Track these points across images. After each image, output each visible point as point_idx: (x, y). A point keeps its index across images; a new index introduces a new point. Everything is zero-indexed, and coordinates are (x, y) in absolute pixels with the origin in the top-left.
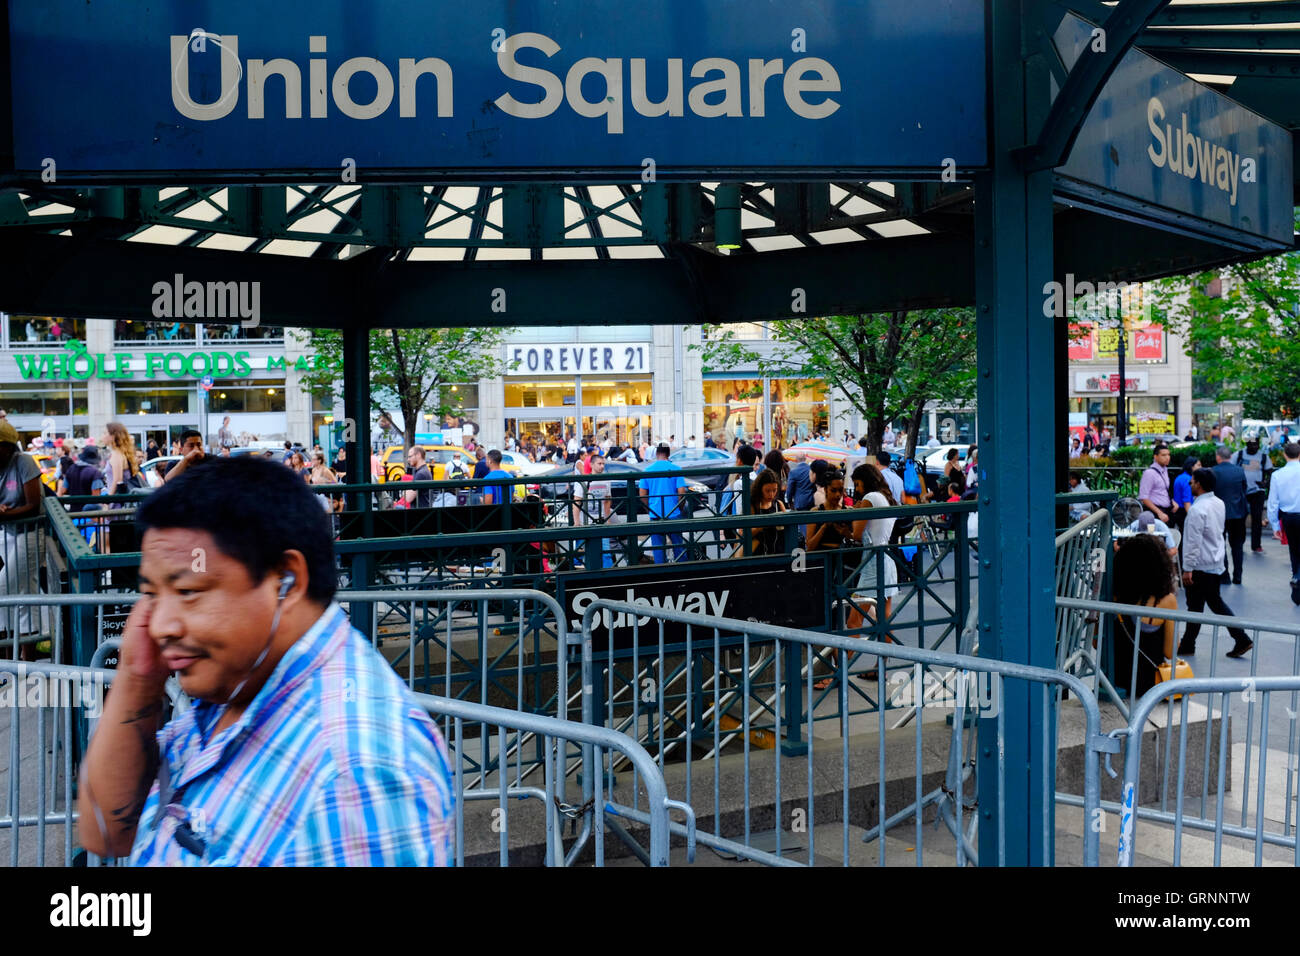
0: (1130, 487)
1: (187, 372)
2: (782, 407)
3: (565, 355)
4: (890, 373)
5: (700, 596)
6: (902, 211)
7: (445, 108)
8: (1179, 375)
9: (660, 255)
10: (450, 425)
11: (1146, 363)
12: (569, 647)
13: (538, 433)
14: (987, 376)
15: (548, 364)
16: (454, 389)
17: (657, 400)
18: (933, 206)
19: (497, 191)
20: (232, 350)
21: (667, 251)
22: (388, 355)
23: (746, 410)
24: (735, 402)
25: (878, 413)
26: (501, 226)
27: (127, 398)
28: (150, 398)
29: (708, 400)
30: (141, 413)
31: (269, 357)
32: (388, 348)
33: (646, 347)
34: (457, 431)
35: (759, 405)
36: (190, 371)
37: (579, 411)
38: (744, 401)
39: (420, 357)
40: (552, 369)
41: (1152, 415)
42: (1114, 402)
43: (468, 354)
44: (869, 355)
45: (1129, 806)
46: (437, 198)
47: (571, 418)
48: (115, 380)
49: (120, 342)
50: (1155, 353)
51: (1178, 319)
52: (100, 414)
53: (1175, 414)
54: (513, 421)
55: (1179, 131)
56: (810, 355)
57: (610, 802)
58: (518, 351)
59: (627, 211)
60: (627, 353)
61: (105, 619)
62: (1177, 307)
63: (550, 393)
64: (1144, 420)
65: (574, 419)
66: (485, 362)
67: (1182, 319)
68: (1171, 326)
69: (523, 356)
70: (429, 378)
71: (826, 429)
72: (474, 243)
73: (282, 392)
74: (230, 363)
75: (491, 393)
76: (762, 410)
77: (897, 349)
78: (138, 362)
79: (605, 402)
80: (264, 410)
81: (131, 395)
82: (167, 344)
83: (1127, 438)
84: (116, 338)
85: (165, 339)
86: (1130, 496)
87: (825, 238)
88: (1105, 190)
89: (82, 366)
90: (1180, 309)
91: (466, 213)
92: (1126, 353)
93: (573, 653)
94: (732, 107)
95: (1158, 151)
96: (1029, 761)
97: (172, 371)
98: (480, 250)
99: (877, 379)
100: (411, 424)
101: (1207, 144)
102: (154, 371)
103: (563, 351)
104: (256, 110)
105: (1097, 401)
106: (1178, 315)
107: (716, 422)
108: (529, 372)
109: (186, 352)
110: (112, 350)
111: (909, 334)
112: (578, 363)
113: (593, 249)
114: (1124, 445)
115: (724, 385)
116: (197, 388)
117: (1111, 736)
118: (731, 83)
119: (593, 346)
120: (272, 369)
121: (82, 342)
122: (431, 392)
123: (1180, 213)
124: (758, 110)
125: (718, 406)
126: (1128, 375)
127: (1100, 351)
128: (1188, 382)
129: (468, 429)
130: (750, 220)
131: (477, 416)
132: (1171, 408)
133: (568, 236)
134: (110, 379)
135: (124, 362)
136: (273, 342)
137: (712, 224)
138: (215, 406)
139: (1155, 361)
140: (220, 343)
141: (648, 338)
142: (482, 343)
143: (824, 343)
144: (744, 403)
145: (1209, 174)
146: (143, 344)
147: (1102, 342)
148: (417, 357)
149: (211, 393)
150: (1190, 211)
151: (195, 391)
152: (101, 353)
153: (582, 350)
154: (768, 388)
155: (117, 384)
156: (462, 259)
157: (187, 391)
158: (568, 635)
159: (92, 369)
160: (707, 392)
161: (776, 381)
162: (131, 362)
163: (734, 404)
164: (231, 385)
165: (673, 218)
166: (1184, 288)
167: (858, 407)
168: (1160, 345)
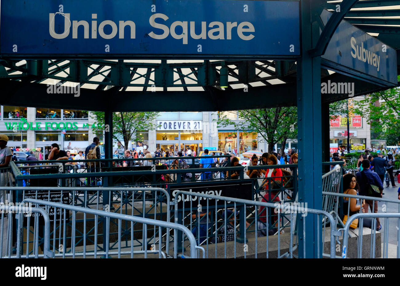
0: (351, 165)
1: (58, 128)
2: (243, 141)
3: (175, 124)
4: (275, 129)
5: (213, 192)
6: (277, 76)
7: (133, 36)
8: (367, 132)
9: (203, 90)
10: (139, 146)
11: (356, 128)
12: (171, 206)
13: (167, 148)
14: (301, 120)
15: (170, 127)
16: (141, 134)
17: (204, 138)
18: (287, 74)
19: (153, 69)
20: (72, 122)
21: (205, 88)
22: (120, 122)
23: (231, 142)
24: (228, 139)
25: (271, 141)
26: (154, 80)
27: (39, 136)
28: (46, 136)
29: (220, 138)
30: (43, 141)
31: (84, 124)
32: (120, 120)
33: (200, 122)
34: (142, 147)
35: (236, 140)
36: (59, 128)
37: (180, 142)
38: (231, 139)
39: (130, 123)
40: (171, 128)
41: (358, 144)
42: (346, 140)
43: (144, 122)
44: (269, 123)
45: (344, 253)
46: (134, 72)
47: (177, 144)
48: (36, 130)
49: (38, 119)
50: (359, 125)
51: (365, 113)
52: (30, 141)
53: (365, 144)
54: (159, 145)
55: (360, 47)
56: (250, 123)
57: (183, 255)
58: (161, 123)
59: (193, 76)
60: (195, 124)
61: (25, 195)
62: (365, 109)
63: (171, 136)
64: (356, 146)
65: (178, 144)
66: (150, 125)
67: (366, 113)
68: (363, 115)
69: (162, 124)
70: (132, 130)
71: (256, 148)
72: (146, 85)
73: (87, 135)
74: (71, 126)
75: (152, 135)
76: (237, 142)
77: (278, 121)
78: (43, 125)
79: (188, 139)
80: (82, 140)
81: (41, 135)
82: (52, 119)
83: (350, 151)
84: (36, 117)
85: (51, 118)
86: (351, 168)
87: (254, 84)
88: (337, 64)
89: (25, 126)
90: (365, 110)
91: (143, 76)
92: (350, 125)
93: (172, 208)
94: (221, 36)
95: (354, 53)
96: (314, 241)
97: (53, 128)
98: (148, 87)
99: (271, 130)
100: (126, 144)
101: (369, 52)
102: (48, 128)
103: (175, 123)
104: (75, 36)
105: (341, 140)
106: (365, 112)
107: (222, 145)
108: (164, 130)
109: (58, 122)
110: (35, 121)
111: (281, 116)
112: (179, 127)
113: (182, 88)
114: (349, 153)
115: (225, 134)
116: (61, 133)
117: (339, 231)
118: (221, 29)
119: (184, 121)
120: (84, 128)
121: (26, 119)
122: (133, 134)
123: (361, 73)
124: (229, 37)
125: (223, 140)
126: (350, 132)
127: (342, 124)
128: (369, 134)
129: (145, 147)
130: (231, 79)
131: (148, 143)
132: (364, 142)
133: (175, 83)
134: (34, 130)
135: (39, 125)
136: (85, 119)
137: (219, 80)
138: (66, 139)
139: (359, 128)
140: (68, 119)
141: (201, 119)
142: (149, 119)
143: (255, 119)
144: (231, 140)
145: (370, 61)
146: (45, 120)
147: (342, 121)
148: (129, 123)
149: (65, 135)
150: (365, 72)
151: (60, 134)
152: (31, 122)
153: (181, 123)
154: (238, 135)
155: (36, 132)
156: (142, 91)
157: (58, 134)
158: (170, 202)
159: (29, 127)
160: (220, 136)
161: (241, 133)
162: (41, 125)
163: (228, 140)
164: (72, 132)
165: (207, 78)
166: (367, 103)
167: (265, 139)
168: (360, 122)
